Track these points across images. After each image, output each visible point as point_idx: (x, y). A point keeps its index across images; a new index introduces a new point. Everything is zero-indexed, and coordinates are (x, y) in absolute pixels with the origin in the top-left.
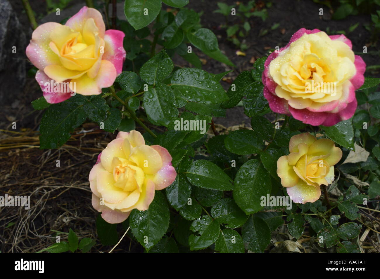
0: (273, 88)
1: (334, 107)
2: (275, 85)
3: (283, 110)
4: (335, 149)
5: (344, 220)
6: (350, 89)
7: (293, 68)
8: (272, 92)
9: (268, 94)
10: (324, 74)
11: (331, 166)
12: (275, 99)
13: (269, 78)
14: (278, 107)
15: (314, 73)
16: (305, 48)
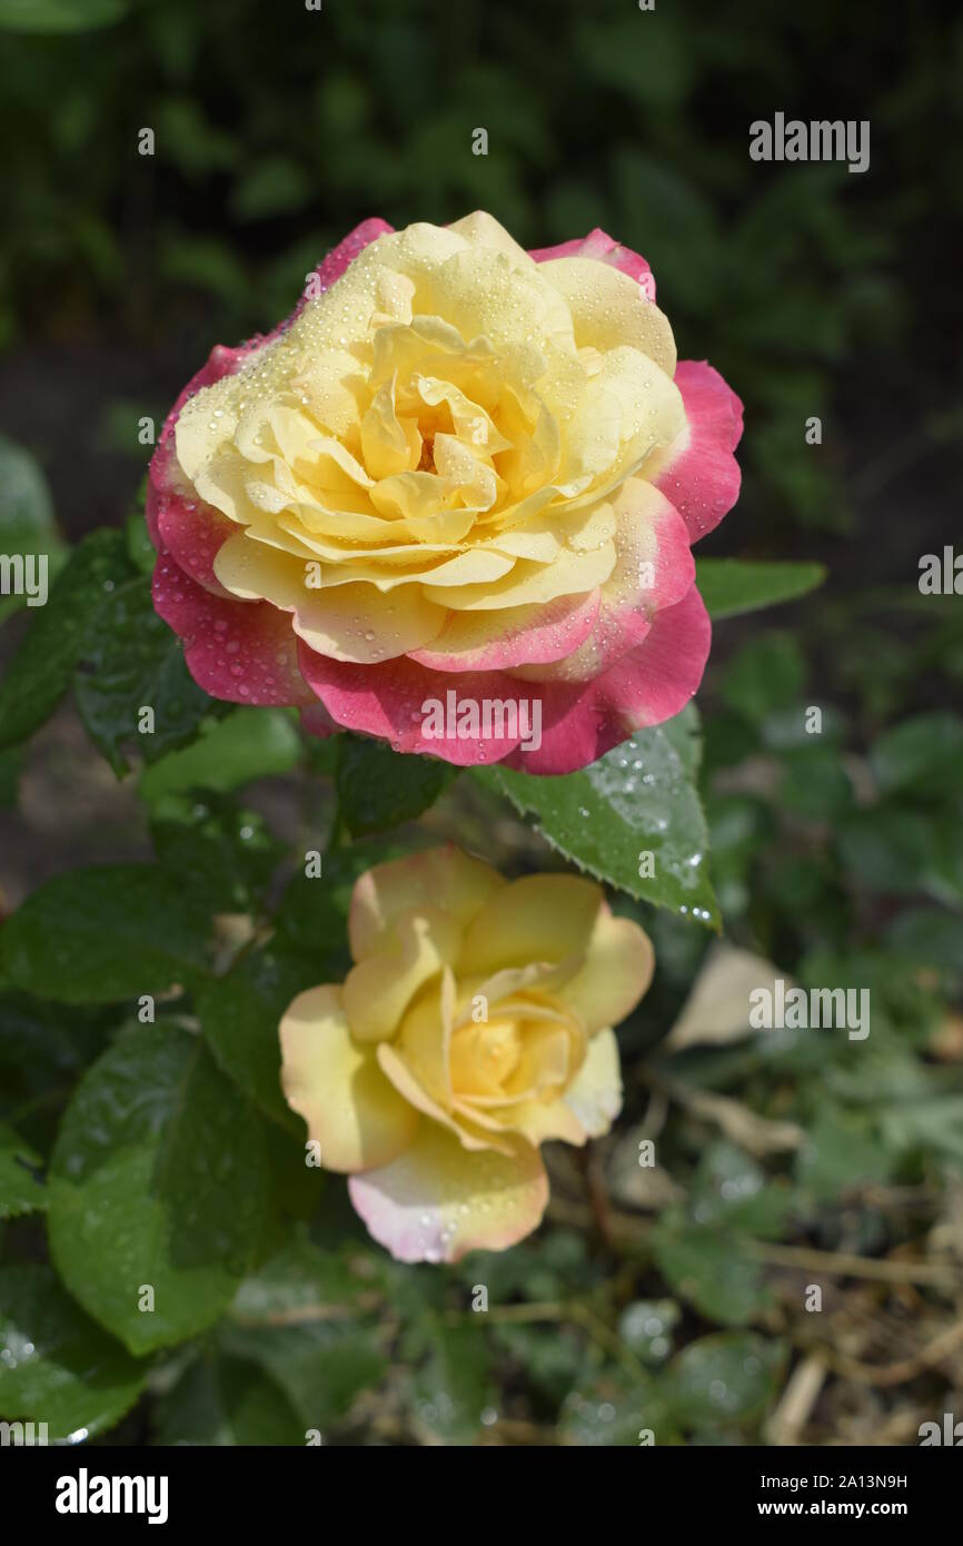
0: (205, 553)
1: (577, 642)
2: (211, 531)
3: (269, 680)
4: (610, 931)
5: (692, 1326)
6: (660, 532)
7: (312, 419)
8: (201, 579)
9: (179, 597)
10: (502, 446)
11: (593, 1034)
12: (221, 625)
13: (179, 492)
14: (237, 670)
15: (444, 441)
16: (382, 305)
